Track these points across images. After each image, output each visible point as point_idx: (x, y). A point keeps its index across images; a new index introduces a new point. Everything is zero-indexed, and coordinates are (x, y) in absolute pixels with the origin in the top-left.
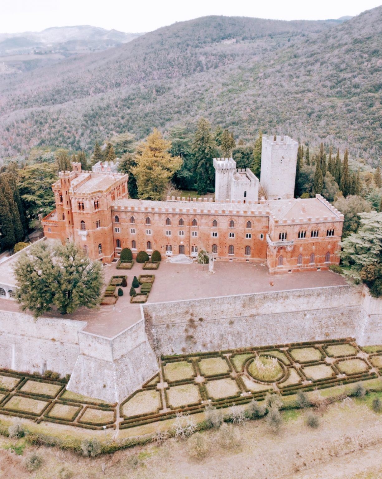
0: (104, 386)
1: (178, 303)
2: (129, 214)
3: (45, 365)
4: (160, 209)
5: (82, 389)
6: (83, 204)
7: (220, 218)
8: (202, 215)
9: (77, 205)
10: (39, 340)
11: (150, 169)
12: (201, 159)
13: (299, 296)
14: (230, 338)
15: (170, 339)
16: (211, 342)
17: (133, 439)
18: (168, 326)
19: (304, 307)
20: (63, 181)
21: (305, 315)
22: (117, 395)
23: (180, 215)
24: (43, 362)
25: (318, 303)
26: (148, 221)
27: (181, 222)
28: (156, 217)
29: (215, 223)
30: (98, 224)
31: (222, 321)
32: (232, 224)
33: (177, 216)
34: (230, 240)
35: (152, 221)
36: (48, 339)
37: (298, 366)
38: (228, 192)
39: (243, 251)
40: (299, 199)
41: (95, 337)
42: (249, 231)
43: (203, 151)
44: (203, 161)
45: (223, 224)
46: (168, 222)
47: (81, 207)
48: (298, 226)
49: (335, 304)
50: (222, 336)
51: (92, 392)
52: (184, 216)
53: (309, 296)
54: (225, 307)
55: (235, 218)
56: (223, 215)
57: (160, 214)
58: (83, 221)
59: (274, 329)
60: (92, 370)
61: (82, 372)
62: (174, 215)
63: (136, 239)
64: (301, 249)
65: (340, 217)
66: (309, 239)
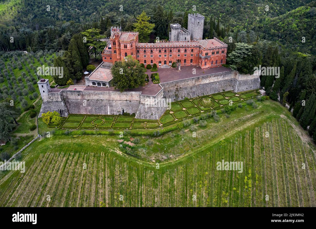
0: (152, 114)
1: (173, 82)
2: (143, 49)
3: (123, 111)
4: (154, 46)
5: (142, 117)
6: (126, 45)
7: (181, 48)
8: (174, 48)
9: (124, 46)
10: (120, 101)
11: (142, 29)
12: (160, 24)
13: (215, 76)
14: (191, 94)
15: (169, 96)
16: (184, 96)
17: (170, 129)
18: (169, 91)
19: (216, 80)
20: (117, 36)
21: (216, 83)
22: (157, 117)
23: (165, 48)
24: (122, 110)
25: (221, 79)
26: (152, 51)
27: (165, 51)
28: (155, 49)
29: (179, 51)
30: (132, 54)
31: (188, 88)
32: (186, 51)
33: (164, 49)
34: (184, 58)
35: (153, 52)
36: (124, 100)
37: (217, 101)
38: (177, 38)
39: (190, 61)
40: (205, 40)
41: (148, 96)
42: (192, 53)
43: (161, 21)
44: (161, 25)
45: (182, 51)
46: (160, 51)
47: (125, 47)
48: (212, 50)
49: (226, 78)
50: (188, 93)
51: (147, 117)
52: (167, 49)
53: (218, 76)
54: (189, 82)
55: (187, 48)
56: (182, 47)
57: (157, 48)
58: (126, 53)
59: (206, 89)
60: (146, 109)
61: (142, 111)
62: (162, 48)
63: (146, 60)
64: (213, 59)
65: (226, 45)
66: (216, 55)
